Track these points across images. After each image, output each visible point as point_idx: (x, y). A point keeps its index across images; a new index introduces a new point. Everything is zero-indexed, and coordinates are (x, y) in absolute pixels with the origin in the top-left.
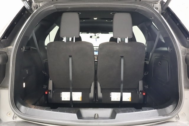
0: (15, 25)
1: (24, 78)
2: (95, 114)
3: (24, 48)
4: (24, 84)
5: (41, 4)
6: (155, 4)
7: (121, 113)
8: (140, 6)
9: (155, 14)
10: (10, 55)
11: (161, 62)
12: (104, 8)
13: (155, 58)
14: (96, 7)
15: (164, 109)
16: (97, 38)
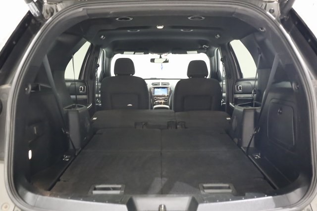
0: (14, 45)
1: (30, 142)
2: (160, 206)
3: (30, 87)
4: (30, 152)
5: (60, 7)
6: (268, 4)
7: (206, 203)
8: (240, 7)
9: (268, 21)
11: (281, 109)
12: (175, 12)
13: (271, 102)
14: (160, 11)
15: (284, 195)
16: (164, 62)
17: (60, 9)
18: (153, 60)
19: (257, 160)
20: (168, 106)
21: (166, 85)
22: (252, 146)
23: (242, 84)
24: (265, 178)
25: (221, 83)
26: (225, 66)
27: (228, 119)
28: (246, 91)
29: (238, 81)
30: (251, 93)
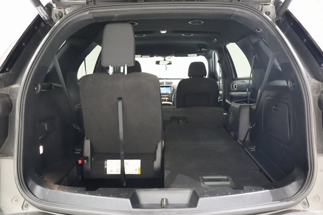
0: (24, 47)
1: (40, 138)
3: (40, 86)
4: (41, 148)
6: (264, 6)
7: (207, 197)
8: (238, 10)
9: (264, 23)
10: (16, 100)
11: (276, 106)
13: (266, 99)
14: (162, 14)
15: (281, 189)
16: (168, 64)
17: (67, 12)
18: (158, 63)
19: (253, 153)
20: (171, 103)
21: (169, 84)
22: (247, 139)
23: (237, 83)
24: (261, 170)
25: (218, 82)
26: (221, 66)
27: (224, 114)
28: (241, 89)
29: (233, 80)
30: (246, 91)
